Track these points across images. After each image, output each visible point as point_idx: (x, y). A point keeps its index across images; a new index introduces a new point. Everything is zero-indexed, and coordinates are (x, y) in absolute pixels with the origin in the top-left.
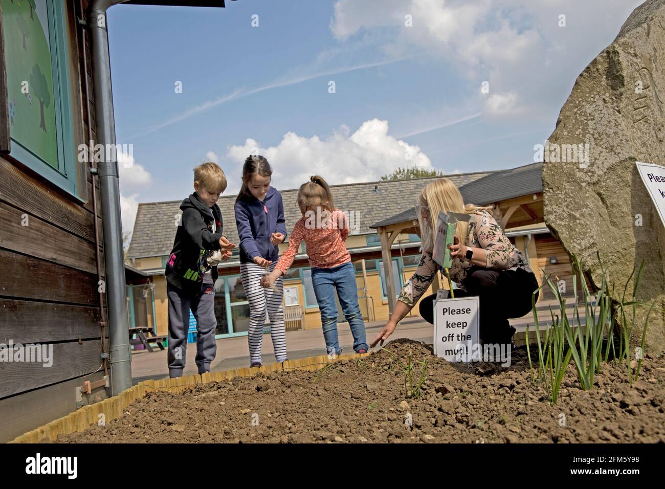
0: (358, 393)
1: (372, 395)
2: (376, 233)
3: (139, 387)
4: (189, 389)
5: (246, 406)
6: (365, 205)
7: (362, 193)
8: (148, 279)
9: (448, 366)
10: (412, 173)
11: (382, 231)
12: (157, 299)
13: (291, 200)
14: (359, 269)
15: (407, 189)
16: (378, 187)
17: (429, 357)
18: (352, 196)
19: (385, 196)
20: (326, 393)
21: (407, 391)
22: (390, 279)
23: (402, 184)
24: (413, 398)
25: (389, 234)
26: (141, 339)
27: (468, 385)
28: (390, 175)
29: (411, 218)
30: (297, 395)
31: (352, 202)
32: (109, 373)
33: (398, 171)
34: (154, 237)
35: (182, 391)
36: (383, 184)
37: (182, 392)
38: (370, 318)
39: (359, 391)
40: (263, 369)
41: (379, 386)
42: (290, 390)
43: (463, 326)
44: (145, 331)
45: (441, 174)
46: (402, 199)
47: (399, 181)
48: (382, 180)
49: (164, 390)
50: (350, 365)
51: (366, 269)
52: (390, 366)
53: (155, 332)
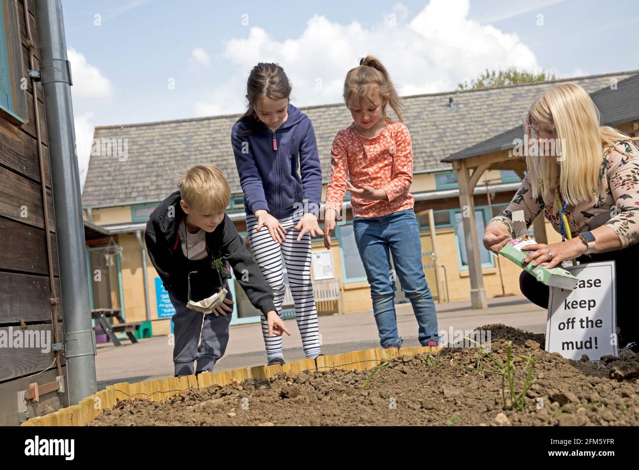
0: (432, 402)
1: (452, 404)
2: (451, 171)
3: (107, 393)
4: (179, 396)
5: (266, 418)
6: (434, 128)
7: (429, 109)
8: (112, 238)
9: (567, 366)
10: (508, 76)
11: (461, 166)
12: (126, 268)
13: (322, 121)
14: (425, 224)
15: (498, 101)
16: (454, 99)
17: (537, 352)
18: (413, 114)
19: (466, 113)
20: (383, 400)
21: (505, 400)
22: (471, 238)
23: (491, 94)
24: (514, 410)
25: (471, 171)
26: (102, 327)
27: (599, 393)
28: (473, 81)
29: (505, 146)
30: (341, 404)
31: (414, 123)
32: (64, 373)
33: (485, 74)
34: (118, 177)
35: (170, 399)
36: (461, 95)
37: (170, 401)
38: (442, 297)
39: (432, 399)
40: (287, 368)
41: (463, 391)
42: (329, 397)
43: (590, 306)
44: (108, 315)
45: (553, 78)
46: (490, 117)
47: (487, 89)
48: (460, 89)
49: (143, 397)
50: (415, 363)
51: (436, 224)
52: (476, 365)
53: (123, 316)
